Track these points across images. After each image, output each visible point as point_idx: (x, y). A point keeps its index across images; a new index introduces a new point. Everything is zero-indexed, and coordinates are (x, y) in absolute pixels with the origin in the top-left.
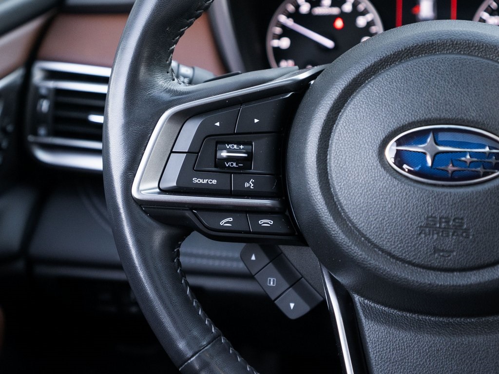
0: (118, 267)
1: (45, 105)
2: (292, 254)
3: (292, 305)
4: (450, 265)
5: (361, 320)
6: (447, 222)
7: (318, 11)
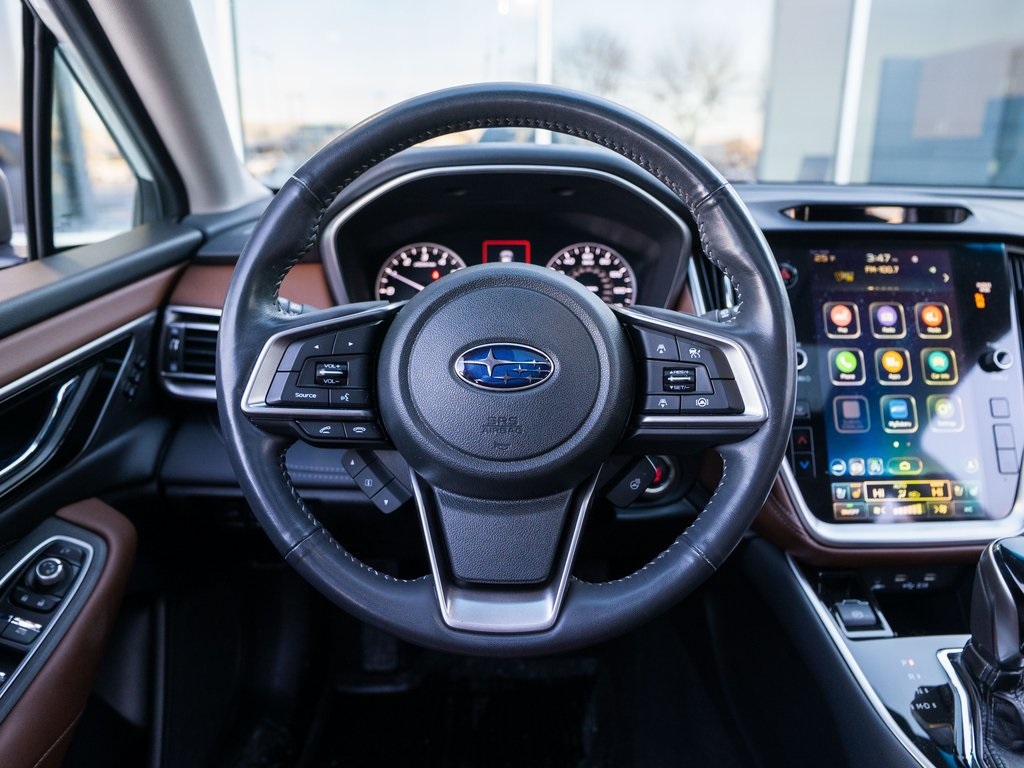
0: (235, 485)
1: (176, 344)
2: (385, 457)
3: (386, 502)
4: (507, 456)
5: (439, 507)
6: (504, 421)
7: (418, 265)
